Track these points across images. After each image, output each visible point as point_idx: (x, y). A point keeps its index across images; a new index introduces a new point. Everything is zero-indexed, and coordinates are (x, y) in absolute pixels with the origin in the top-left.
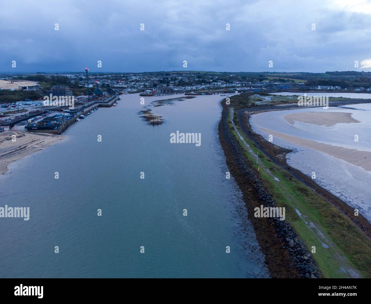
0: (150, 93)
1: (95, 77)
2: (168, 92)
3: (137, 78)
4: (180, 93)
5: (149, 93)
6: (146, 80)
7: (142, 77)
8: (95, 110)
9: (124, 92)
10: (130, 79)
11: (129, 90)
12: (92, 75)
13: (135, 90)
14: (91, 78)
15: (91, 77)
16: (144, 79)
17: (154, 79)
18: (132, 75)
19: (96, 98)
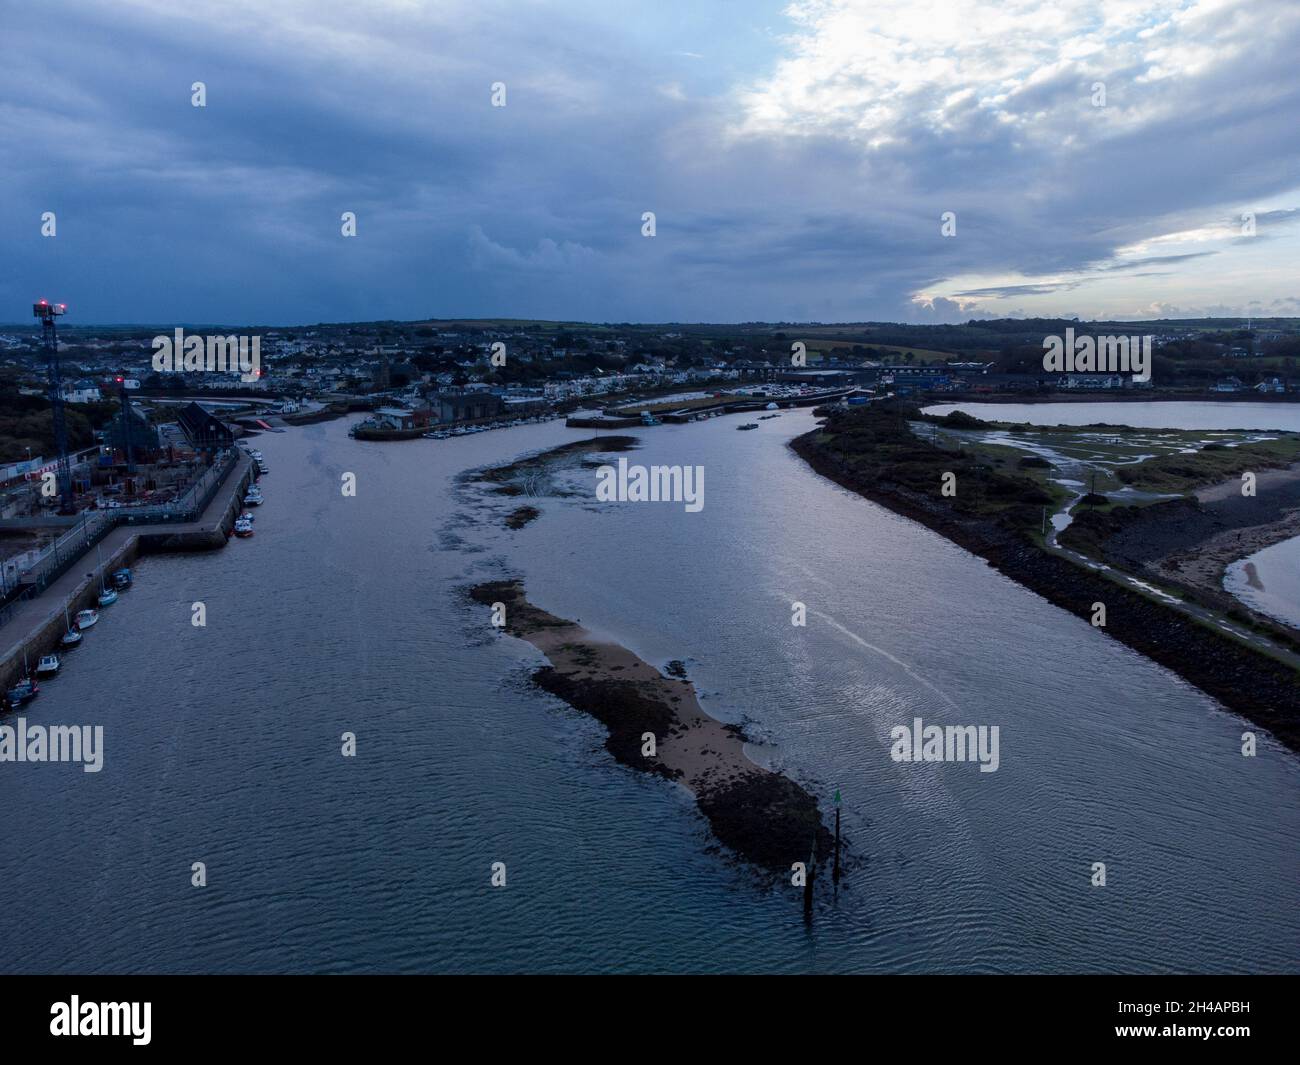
0: (405, 425)
1: (112, 344)
2: (483, 416)
3: (303, 349)
4: (537, 417)
5: (398, 424)
6: (344, 355)
7: (324, 344)
8: (109, 596)
9: (264, 421)
10: (273, 353)
11: (286, 408)
12: (99, 338)
13: (316, 406)
14: (93, 349)
15: (96, 346)
16: (332, 352)
17: (375, 351)
18: (276, 334)
19: (122, 471)
